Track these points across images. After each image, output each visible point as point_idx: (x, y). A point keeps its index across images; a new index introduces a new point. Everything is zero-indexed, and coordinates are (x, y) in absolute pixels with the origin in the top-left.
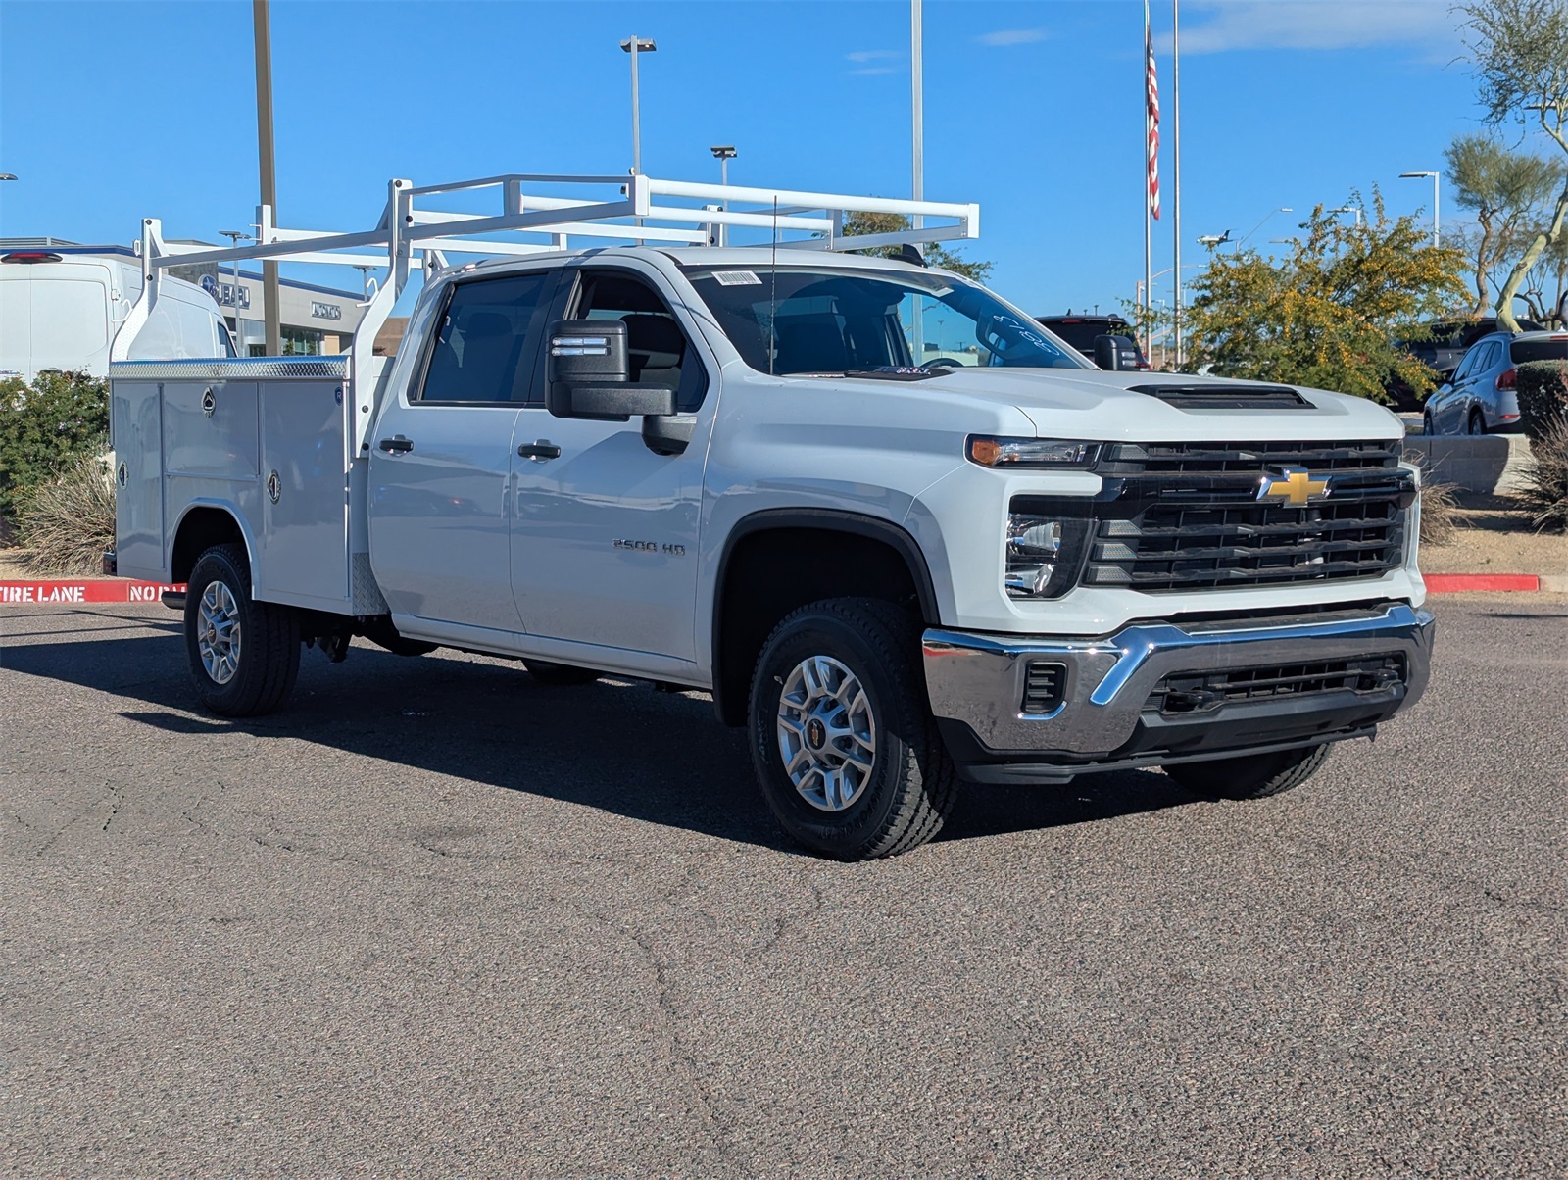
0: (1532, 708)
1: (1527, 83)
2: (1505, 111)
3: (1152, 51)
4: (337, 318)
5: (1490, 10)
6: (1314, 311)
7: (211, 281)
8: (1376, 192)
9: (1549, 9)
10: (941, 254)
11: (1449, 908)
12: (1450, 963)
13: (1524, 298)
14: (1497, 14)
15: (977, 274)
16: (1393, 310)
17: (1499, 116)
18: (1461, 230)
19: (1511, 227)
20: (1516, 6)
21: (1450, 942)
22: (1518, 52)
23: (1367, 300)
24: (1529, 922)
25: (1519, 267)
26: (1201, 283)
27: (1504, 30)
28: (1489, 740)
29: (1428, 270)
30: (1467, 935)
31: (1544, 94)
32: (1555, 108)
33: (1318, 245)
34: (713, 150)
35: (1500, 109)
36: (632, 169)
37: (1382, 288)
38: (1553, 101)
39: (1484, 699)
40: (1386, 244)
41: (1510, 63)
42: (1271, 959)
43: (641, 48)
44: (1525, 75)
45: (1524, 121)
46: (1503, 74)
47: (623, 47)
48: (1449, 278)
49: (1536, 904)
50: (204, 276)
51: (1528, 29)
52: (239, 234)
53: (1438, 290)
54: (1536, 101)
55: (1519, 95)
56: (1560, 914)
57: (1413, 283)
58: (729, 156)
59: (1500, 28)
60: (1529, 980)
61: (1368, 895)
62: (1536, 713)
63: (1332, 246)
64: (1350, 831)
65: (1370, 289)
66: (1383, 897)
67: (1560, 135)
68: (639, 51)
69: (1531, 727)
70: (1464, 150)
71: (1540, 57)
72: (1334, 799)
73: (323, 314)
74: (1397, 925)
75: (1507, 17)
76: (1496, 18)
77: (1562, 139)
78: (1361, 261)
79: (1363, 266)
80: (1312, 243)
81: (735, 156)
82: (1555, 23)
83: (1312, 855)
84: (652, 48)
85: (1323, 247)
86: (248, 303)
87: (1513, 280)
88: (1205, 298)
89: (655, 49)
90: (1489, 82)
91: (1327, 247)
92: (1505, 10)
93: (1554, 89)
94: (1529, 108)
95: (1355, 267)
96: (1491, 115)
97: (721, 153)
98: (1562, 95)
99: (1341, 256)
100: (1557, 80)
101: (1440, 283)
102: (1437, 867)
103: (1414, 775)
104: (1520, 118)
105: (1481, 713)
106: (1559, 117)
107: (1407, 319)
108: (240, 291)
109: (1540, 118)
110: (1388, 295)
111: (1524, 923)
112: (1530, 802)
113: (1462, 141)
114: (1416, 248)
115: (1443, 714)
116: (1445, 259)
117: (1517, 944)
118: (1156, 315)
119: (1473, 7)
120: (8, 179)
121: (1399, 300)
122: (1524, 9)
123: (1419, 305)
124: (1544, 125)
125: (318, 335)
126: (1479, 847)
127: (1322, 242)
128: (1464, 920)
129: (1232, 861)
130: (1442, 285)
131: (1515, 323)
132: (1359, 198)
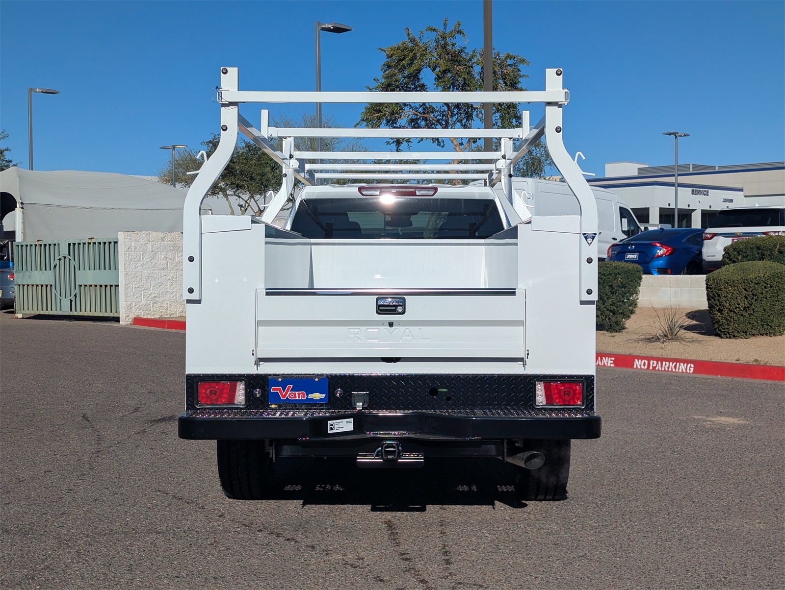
120: (684, 136)
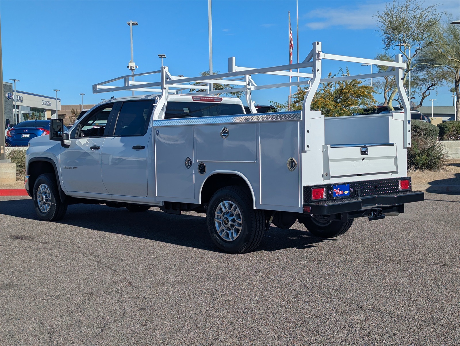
0: (385, 231)
1: (396, 38)
2: (389, 46)
3: (291, 29)
4: (50, 105)
5: (385, 17)
6: (328, 104)
7: (10, 94)
8: (347, 69)
9: (401, 16)
10: (230, 87)
11: (343, 312)
12: (338, 337)
13: (397, 100)
14: (387, 18)
15: (241, 93)
16: (352, 104)
17: (388, 47)
18: (379, 81)
19: (394, 80)
20: (392, 15)
21: (340, 327)
22: (393, 29)
23: (344, 101)
24: (369, 317)
25: (394, 92)
26: (295, 96)
27: (389, 22)
28: (370, 243)
29: (362, 92)
30: (346, 324)
31: (401, 41)
32: (404, 45)
33: (330, 85)
34: (158, 55)
35: (388, 45)
36: (131, 61)
37: (349, 98)
38: (403, 43)
39: (371, 228)
40: (350, 84)
41: (391, 32)
42: (276, 337)
43: (133, 24)
44: (395, 36)
45: (395, 49)
46: (389, 35)
47: (128, 24)
48: (368, 95)
49: (373, 309)
50: (8, 93)
51: (396, 22)
52: (16, 80)
53: (365, 98)
54: (398, 43)
55: (393, 42)
56: (380, 314)
57: (358, 96)
58: (164, 57)
59: (387, 22)
60: (364, 344)
61: (316, 307)
62: (386, 233)
63: (334, 85)
64: (317, 280)
65: (345, 98)
66: (322, 308)
67: (405, 53)
68: (132, 25)
69: (383, 238)
70: (380, 58)
71: (399, 31)
72: (315, 267)
73: (46, 104)
74: (324, 320)
75: (389, 19)
76: (386, 19)
77: (406, 55)
78: (342, 89)
79: (343, 91)
80: (328, 84)
81: (166, 57)
82: (403, 21)
83: (302, 290)
84: (137, 24)
85: (332, 85)
86: (22, 101)
87: (392, 95)
88: (297, 101)
89: (138, 25)
90: (385, 38)
91: (333, 86)
92: (389, 17)
93: (403, 40)
94: (397, 45)
95: (341, 91)
96: (386, 47)
97: (161, 56)
98: (406, 41)
99: (337, 88)
100: (404, 37)
101: (366, 96)
102: (343, 294)
103: (343, 257)
104: (394, 48)
105: (369, 233)
106: (405, 48)
107: (356, 107)
108: (20, 97)
109: (399, 48)
110: (350, 100)
111: (368, 318)
112: (378, 267)
113: (380, 55)
114: (359, 86)
115: (357, 233)
116: (367, 89)
117: (364, 327)
118: (281, 106)
119: (380, 16)
121: (353, 101)
122: (394, 16)
123: (360, 103)
124: (400, 50)
125: (44, 110)
126: (358, 286)
127: (331, 84)
128: (347, 317)
129: (274, 293)
130: (366, 97)
131: (393, 108)
132: (342, 71)
